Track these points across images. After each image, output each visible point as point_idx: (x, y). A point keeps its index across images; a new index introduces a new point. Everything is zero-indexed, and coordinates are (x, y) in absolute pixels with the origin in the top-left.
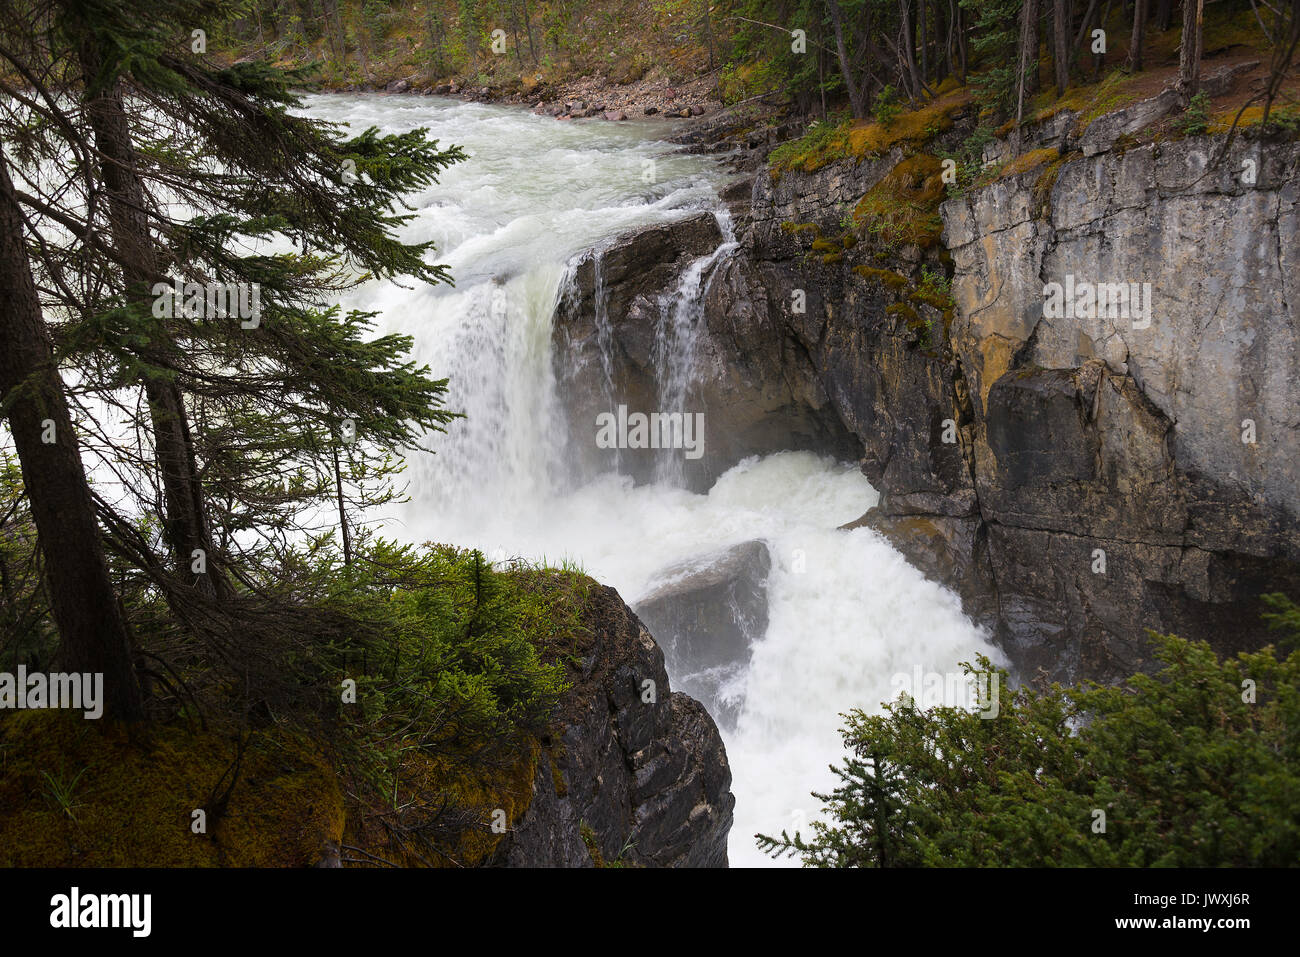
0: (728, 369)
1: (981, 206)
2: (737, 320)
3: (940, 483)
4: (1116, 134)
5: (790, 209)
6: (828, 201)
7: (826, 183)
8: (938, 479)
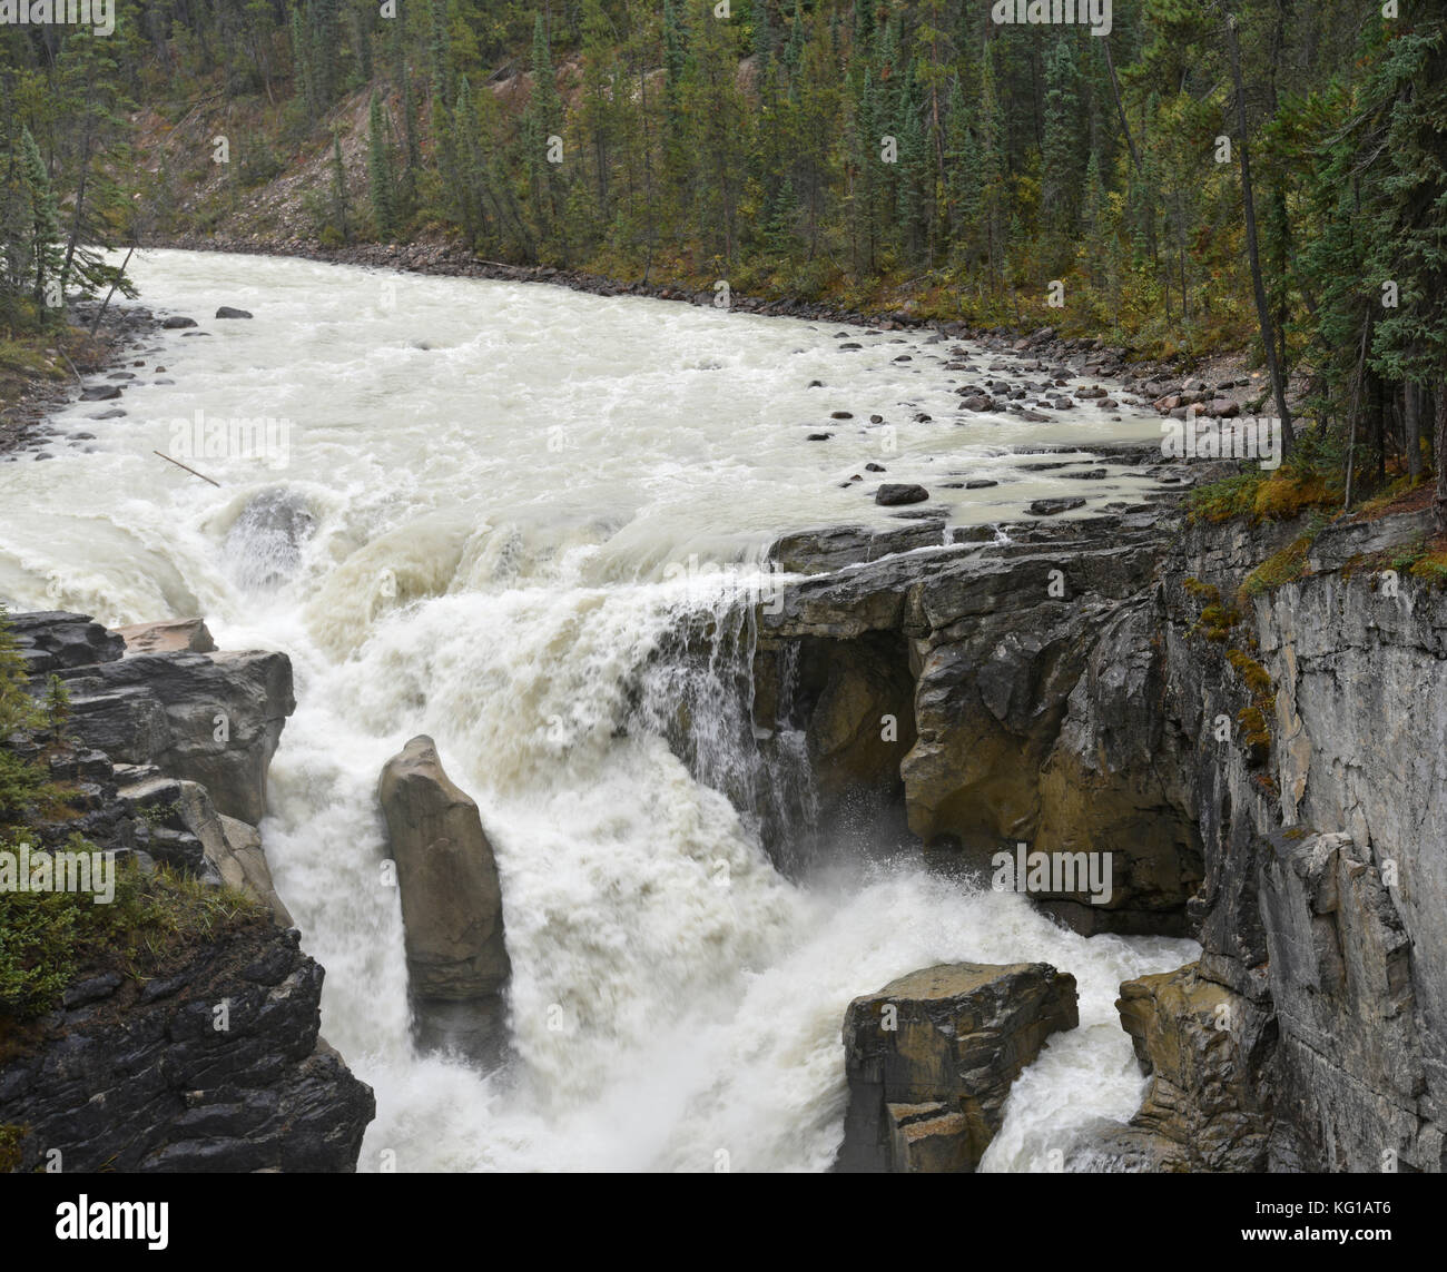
0: (1095, 745)
1: (1280, 605)
2: (1104, 685)
3: (1243, 949)
4: (1350, 550)
5: (1198, 561)
6: (1231, 561)
7: (1229, 540)
8: (1243, 944)
